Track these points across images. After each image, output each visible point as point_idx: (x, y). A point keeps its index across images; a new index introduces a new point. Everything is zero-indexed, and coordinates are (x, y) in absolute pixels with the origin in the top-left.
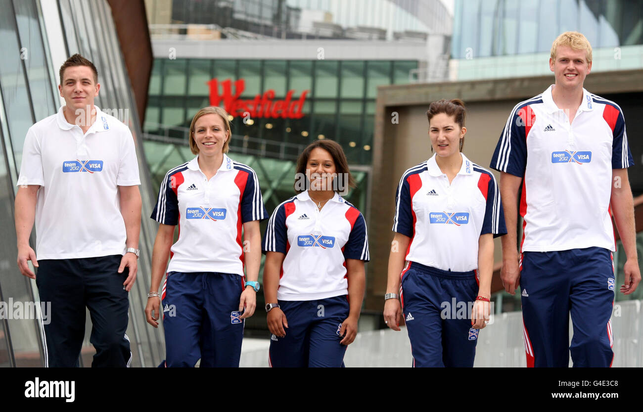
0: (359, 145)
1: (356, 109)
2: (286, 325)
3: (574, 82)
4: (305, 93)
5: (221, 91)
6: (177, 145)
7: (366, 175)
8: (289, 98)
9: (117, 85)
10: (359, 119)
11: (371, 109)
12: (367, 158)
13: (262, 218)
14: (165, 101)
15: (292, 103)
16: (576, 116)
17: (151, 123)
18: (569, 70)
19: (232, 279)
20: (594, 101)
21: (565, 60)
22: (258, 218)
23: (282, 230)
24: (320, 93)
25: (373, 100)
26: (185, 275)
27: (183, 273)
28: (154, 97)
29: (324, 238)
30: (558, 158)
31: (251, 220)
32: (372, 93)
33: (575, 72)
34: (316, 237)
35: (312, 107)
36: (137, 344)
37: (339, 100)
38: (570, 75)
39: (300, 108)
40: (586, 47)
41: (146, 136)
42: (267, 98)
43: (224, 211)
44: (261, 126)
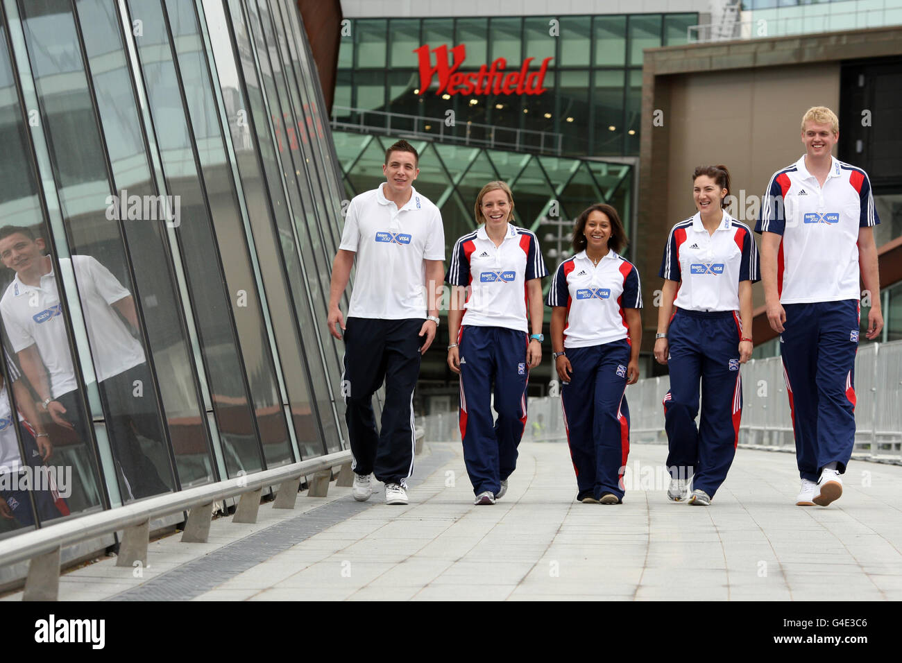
0: (621, 130)
1: (617, 81)
2: (571, 371)
3: (820, 153)
4: (547, 61)
5: (434, 62)
6: (376, 135)
7: (632, 168)
8: (526, 67)
9: (294, 57)
10: (621, 94)
11: (636, 81)
12: (632, 147)
13: (544, 275)
14: (359, 76)
15: (529, 74)
16: (826, 180)
17: (342, 107)
18: (815, 142)
19: (520, 335)
20: (842, 167)
21: (812, 134)
22: (540, 276)
23: (563, 286)
24: (566, 61)
25: (639, 68)
26: (478, 329)
27: (477, 327)
28: (344, 70)
29: (600, 290)
30: (810, 219)
31: (534, 278)
32: (637, 59)
33: (822, 143)
34: (594, 290)
35: (557, 80)
36: (331, 402)
37: (592, 70)
38: (816, 146)
39: (541, 82)
40: (830, 121)
41: (335, 123)
42: (496, 68)
43: (514, 273)
44: (490, 107)
